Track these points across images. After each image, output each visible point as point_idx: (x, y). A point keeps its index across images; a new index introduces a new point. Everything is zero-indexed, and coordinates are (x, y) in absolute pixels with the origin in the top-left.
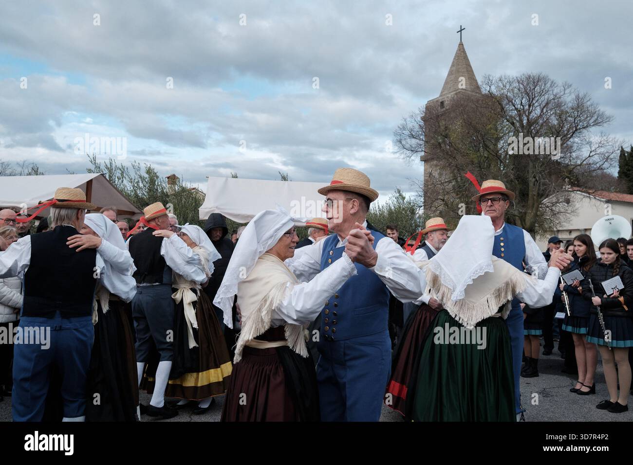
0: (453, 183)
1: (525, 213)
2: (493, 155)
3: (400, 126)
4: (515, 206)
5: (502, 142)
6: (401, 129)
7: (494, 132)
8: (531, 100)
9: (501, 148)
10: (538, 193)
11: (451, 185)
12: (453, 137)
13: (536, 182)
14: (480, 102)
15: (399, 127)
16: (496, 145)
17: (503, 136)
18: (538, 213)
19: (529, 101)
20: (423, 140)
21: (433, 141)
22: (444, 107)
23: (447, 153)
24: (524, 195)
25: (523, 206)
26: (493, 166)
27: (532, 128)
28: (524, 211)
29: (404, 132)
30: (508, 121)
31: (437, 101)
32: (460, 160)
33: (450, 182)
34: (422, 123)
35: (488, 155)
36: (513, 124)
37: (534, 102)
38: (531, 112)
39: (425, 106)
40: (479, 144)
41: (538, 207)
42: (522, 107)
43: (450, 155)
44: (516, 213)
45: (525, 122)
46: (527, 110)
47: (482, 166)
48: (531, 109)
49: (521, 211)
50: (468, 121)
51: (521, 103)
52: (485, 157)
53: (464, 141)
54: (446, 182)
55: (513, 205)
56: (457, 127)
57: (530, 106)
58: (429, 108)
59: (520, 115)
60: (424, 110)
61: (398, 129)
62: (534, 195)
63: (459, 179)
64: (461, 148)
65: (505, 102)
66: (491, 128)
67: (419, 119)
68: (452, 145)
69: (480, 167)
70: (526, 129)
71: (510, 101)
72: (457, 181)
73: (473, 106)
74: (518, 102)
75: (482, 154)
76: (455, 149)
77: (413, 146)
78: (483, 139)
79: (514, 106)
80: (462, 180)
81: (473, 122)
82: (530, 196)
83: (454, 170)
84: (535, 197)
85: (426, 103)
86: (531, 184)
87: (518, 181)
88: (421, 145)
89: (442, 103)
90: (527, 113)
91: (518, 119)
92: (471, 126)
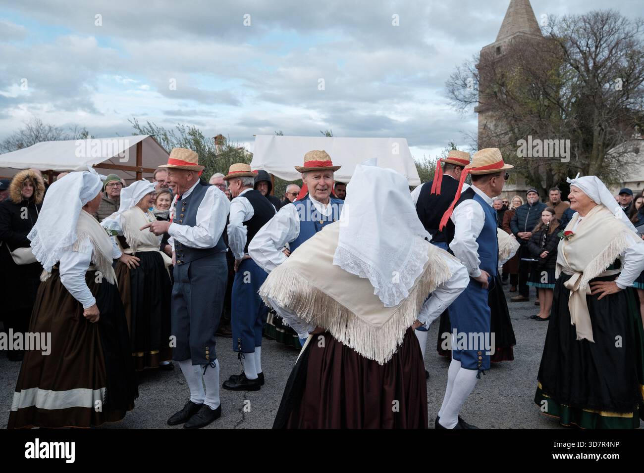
0: (510, 135)
1: (589, 165)
2: (554, 103)
3: (452, 75)
4: (577, 158)
5: (564, 89)
6: (453, 78)
7: (556, 78)
8: (599, 40)
9: (563, 95)
10: (604, 143)
11: (507, 138)
12: (511, 85)
13: (601, 131)
14: (541, 45)
15: (451, 77)
16: (557, 92)
17: (565, 82)
18: (603, 164)
19: (597, 42)
20: (477, 90)
21: (488, 91)
22: (500, 53)
23: (504, 103)
24: (587, 145)
25: (586, 157)
26: (554, 115)
27: (599, 71)
28: (587, 162)
29: (457, 81)
30: (572, 65)
31: (493, 47)
32: (518, 109)
33: (506, 133)
34: (477, 72)
35: (549, 103)
36: (577, 68)
37: (602, 42)
38: (599, 54)
39: (480, 53)
40: (539, 91)
41: (603, 158)
42: (588, 49)
43: (507, 105)
44: (578, 165)
45: (591, 65)
46: (594, 52)
47: (542, 116)
48: (598, 50)
49: (583, 162)
50: (527, 67)
51: (587, 44)
52: (545, 106)
53: (522, 89)
54: (502, 134)
55: (575, 157)
56: (515, 74)
57: (597, 47)
58: (484, 55)
59: (585, 58)
60: (479, 57)
61: (451, 79)
62: (600, 145)
63: (516, 130)
64: (519, 96)
65: (569, 44)
66: (552, 74)
67: (473, 67)
68: (509, 94)
69: (539, 116)
70: (591, 73)
71: (574, 43)
72: (514, 133)
73: (533, 50)
74: (583, 43)
75: (542, 102)
76: (512, 98)
77: (467, 96)
78: (543, 86)
79: (579, 48)
80: (519, 131)
81: (532, 68)
82: (594, 146)
83: (511, 121)
84: (600, 147)
85: (481, 49)
86: (596, 134)
87: (581, 130)
88: (475, 95)
89: (498, 49)
90: (593, 54)
91: (583, 62)
92: (530, 73)
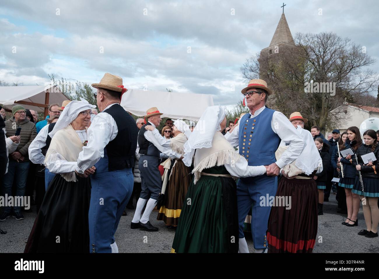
0: (276, 99)
1: (319, 118)
2: (301, 83)
3: (244, 64)
4: (313, 114)
5: (306, 75)
6: (245, 66)
7: (302, 68)
8: (325, 49)
9: (306, 78)
10: (328, 106)
11: (274, 101)
12: (276, 70)
13: (326, 99)
14: (294, 50)
15: (244, 65)
16: (302, 76)
17: (307, 71)
18: (328, 118)
19: (324, 50)
20: (258, 73)
21: (264, 73)
22: (272, 53)
23: (273, 81)
24: (319, 108)
25: (318, 114)
26: (300, 89)
27: (325, 66)
28: (318, 117)
29: (247, 68)
30: (310, 61)
31: (267, 50)
32: (281, 85)
33: (274, 98)
34: (258, 63)
35: (298, 82)
36: (313, 63)
37: (327, 50)
38: (325, 56)
39: (260, 52)
40: (293, 76)
41: (327, 115)
42: (319, 53)
43: (274, 82)
44: (314, 118)
45: (321, 63)
46: (322, 55)
47: (294, 89)
48: (325, 54)
49: (317, 116)
50: (286, 62)
51: (319, 50)
52: (296, 84)
53: (283, 74)
54: (272, 98)
55: (312, 113)
56: (279, 65)
57: (324, 52)
58: (262, 53)
59: (318, 58)
60: (260, 54)
62: (325, 107)
63: (279, 97)
64: (281, 78)
65: (309, 50)
66: (300, 66)
67: (256, 60)
68: (275, 76)
69: (292, 89)
70: (321, 67)
71: (313, 50)
72: (278, 98)
73: (290, 52)
74: (317, 50)
75: (294, 82)
76: (277, 78)
77: (252, 76)
78: (294, 72)
79: (315, 53)
80: (281, 97)
81: (289, 62)
82: (322, 108)
83: (277, 91)
84: (326, 109)
85: (261, 50)
86: (323, 101)
87: (316, 99)
88: (257, 75)
89: (271, 51)
90: (322, 57)
91: (316, 60)
92: (287, 64)
